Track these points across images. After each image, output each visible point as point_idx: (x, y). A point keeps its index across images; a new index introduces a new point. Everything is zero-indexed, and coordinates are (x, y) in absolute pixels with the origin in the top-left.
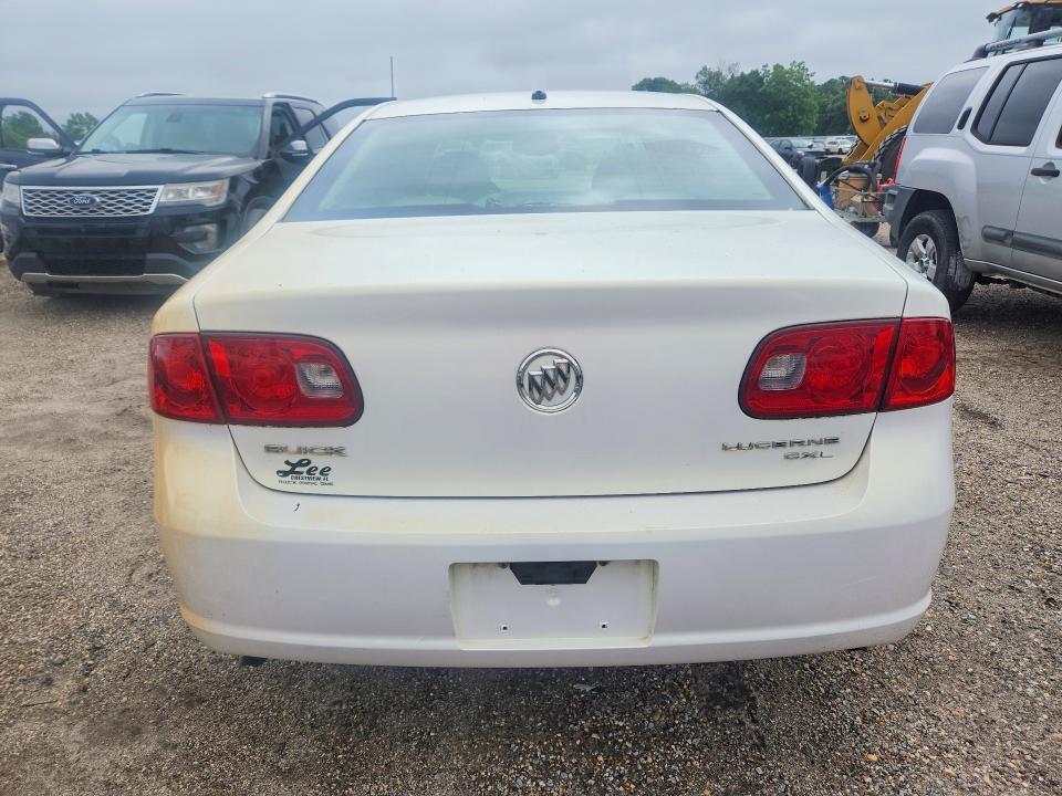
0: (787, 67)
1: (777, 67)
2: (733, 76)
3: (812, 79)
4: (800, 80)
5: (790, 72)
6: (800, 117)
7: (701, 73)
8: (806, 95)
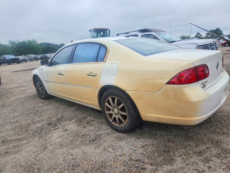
0: (31, 40)
1: (28, 40)
2: (18, 42)
3: (38, 43)
4: (35, 43)
5: (32, 41)
6: (38, 51)
7: (9, 42)
8: (37, 46)
